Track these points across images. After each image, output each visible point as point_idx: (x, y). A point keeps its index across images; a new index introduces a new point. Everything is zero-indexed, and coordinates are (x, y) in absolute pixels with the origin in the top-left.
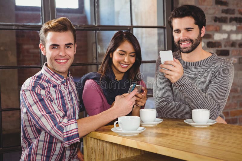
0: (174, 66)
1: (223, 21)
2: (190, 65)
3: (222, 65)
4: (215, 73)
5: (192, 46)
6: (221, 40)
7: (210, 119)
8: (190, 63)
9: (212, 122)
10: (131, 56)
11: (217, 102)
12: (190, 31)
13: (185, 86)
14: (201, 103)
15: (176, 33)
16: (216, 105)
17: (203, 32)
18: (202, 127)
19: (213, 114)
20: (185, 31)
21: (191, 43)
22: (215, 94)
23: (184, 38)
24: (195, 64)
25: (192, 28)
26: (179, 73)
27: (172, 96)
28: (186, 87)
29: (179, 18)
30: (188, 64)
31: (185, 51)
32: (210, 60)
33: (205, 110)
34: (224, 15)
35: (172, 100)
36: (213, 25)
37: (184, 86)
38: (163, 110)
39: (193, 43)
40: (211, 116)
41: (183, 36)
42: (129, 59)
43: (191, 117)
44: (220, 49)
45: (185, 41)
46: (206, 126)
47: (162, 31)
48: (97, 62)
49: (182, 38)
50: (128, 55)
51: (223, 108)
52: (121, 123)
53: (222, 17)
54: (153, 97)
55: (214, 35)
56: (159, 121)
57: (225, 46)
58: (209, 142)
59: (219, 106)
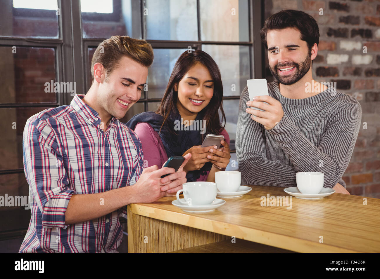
0: (270, 104)
1: (341, 34)
2: (293, 104)
3: (344, 104)
4: (332, 117)
5: (297, 74)
6: (337, 64)
7: (324, 187)
8: (293, 101)
9: (328, 192)
10: (207, 86)
11: (336, 161)
12: (293, 49)
13: (286, 135)
14: (310, 161)
15: (273, 53)
16: (333, 165)
17: (314, 52)
18: (313, 199)
19: (329, 180)
20: (286, 49)
21: (296, 68)
22: (332, 149)
23: (283, 61)
24: (302, 102)
25: (297, 46)
26: (277, 114)
27: (264, 151)
28: (288, 135)
29: (277, 29)
30: (290, 102)
31: (286, 82)
32: (325, 96)
33: (317, 173)
34: (343, 26)
35: (265, 158)
36: (325, 42)
37: (284, 135)
38: (251, 174)
39: (298, 68)
40: (325, 183)
41: (283, 58)
42: (203, 91)
43: (295, 184)
44: (336, 78)
45: (285, 65)
46: (319, 198)
47: (246, 49)
48: (145, 98)
49: (280, 61)
50: (201, 85)
51: (343, 170)
52: (187, 193)
53: (339, 29)
54: (235, 152)
55: (327, 56)
56: (246, 190)
57: (344, 74)
58: (324, 223)
59: (337, 167)
